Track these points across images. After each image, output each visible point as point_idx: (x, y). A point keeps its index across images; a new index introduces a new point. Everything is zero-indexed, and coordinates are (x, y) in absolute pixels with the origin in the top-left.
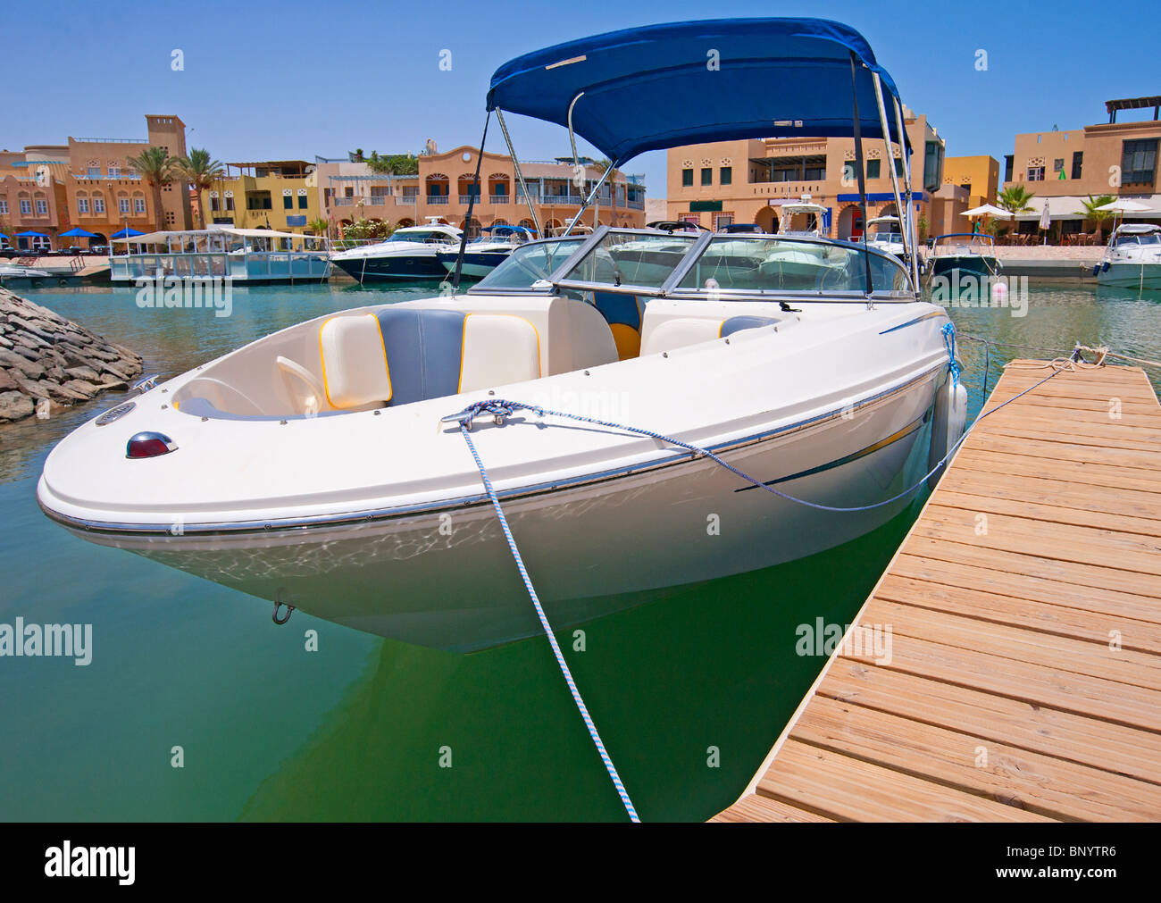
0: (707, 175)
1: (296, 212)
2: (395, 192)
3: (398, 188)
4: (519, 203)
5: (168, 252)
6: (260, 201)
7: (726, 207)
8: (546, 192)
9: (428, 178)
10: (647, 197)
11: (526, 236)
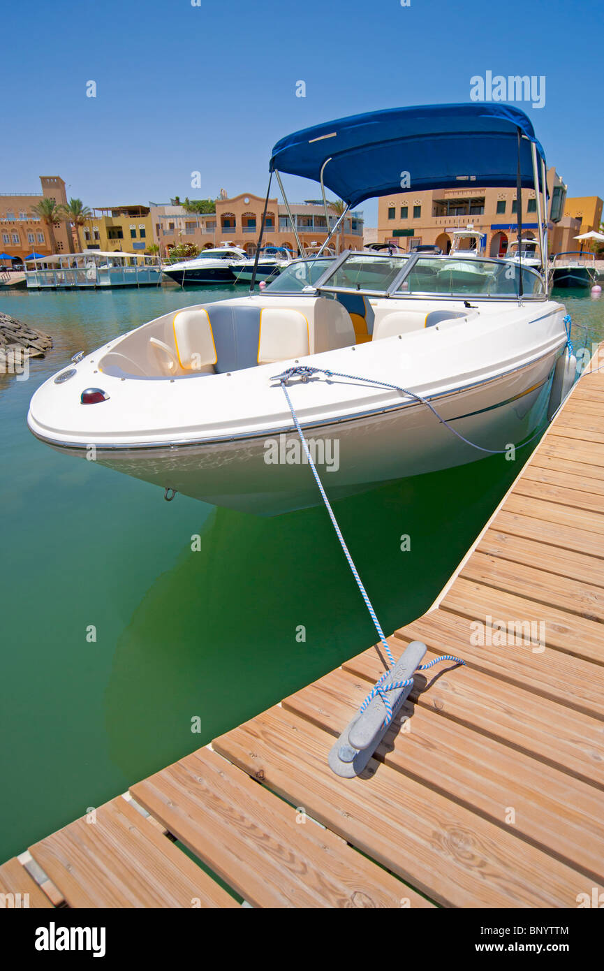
0: (404, 211)
1: (138, 240)
2: (201, 226)
3: (203, 223)
4: (281, 231)
5: (60, 268)
6: (115, 233)
7: (416, 234)
8: (299, 224)
9: (222, 215)
10: (364, 226)
11: (286, 254)
